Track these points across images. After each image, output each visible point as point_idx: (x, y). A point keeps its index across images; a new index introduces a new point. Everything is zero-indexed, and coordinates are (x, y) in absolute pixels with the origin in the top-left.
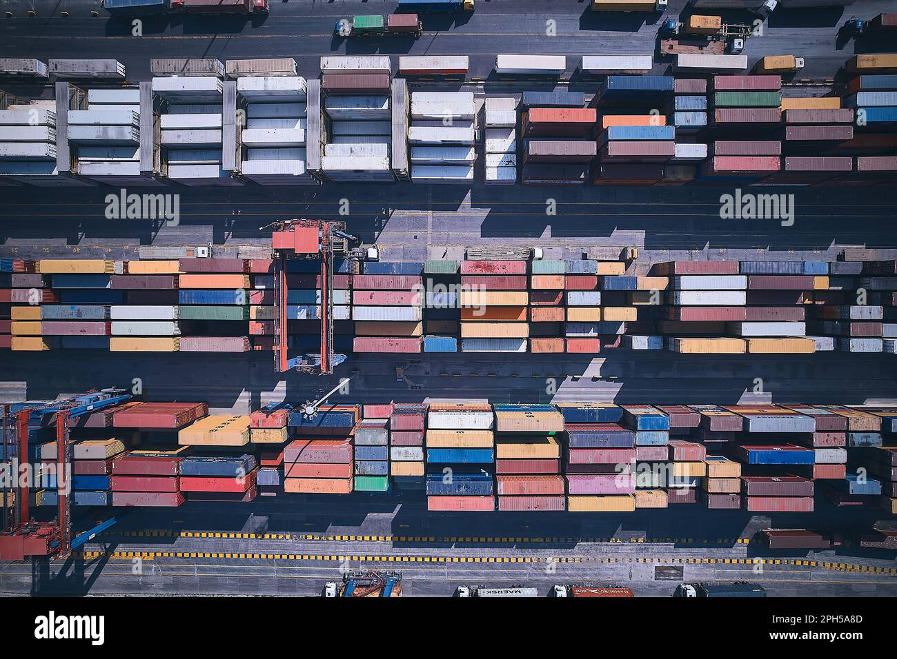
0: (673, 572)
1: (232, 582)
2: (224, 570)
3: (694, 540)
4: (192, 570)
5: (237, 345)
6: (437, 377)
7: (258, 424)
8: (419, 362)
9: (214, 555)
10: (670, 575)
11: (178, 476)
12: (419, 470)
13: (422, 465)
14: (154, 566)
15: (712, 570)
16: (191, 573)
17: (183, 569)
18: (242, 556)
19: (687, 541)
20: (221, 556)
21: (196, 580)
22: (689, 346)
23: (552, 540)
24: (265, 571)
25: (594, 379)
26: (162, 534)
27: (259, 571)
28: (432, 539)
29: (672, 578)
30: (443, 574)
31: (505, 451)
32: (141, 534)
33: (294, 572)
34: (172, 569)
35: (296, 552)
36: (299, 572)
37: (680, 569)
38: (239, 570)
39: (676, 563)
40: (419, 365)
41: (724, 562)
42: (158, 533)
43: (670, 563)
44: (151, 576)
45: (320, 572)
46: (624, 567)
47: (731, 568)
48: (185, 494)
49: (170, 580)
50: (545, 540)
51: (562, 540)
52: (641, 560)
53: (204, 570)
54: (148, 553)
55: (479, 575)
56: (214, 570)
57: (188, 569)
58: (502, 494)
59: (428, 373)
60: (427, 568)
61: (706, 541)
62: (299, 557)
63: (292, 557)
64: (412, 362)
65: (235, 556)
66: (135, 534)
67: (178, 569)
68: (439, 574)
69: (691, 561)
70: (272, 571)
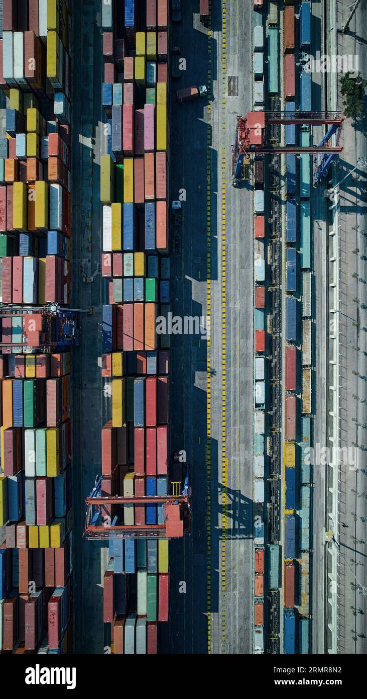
0: (232, 83)
1: (244, 400)
2: (235, 407)
3: (209, 69)
4: (235, 430)
5: (51, 385)
6: (92, 254)
7: (109, 371)
8: (82, 267)
9: (224, 414)
10: (234, 85)
11: (145, 427)
12: (140, 256)
13: (136, 254)
14: (232, 458)
15: (231, 56)
16: (237, 430)
17: (234, 436)
18: (224, 393)
19: (210, 74)
20: (224, 408)
21: (242, 427)
22: (51, 71)
23: (209, 169)
24: (235, 377)
25: (93, 142)
26: (209, 452)
27: (235, 381)
28: (209, 255)
29: (236, 84)
30: (235, 246)
32: (209, 467)
33: (235, 355)
34: (235, 444)
35: (220, 354)
36: (235, 352)
37: (230, 79)
38: (235, 395)
39: (226, 81)
40: (83, 266)
41: (224, 48)
42: (208, 455)
43: (226, 85)
44: (239, 460)
45: (235, 336)
46: (228, 118)
47: (229, 43)
48: (159, 424)
49: (243, 446)
50: (209, 175)
51: (209, 162)
52: (224, 106)
53: (235, 421)
54: (223, 462)
55: (236, 221)
56: (234, 414)
57: (235, 433)
59: (89, 261)
60: (230, 258)
61: (210, 61)
62: (224, 352)
63: (224, 357)
64: (82, 272)
65: (224, 398)
66: (209, 472)
67: (234, 439)
68: (235, 250)
69: (224, 71)
70: (235, 371)
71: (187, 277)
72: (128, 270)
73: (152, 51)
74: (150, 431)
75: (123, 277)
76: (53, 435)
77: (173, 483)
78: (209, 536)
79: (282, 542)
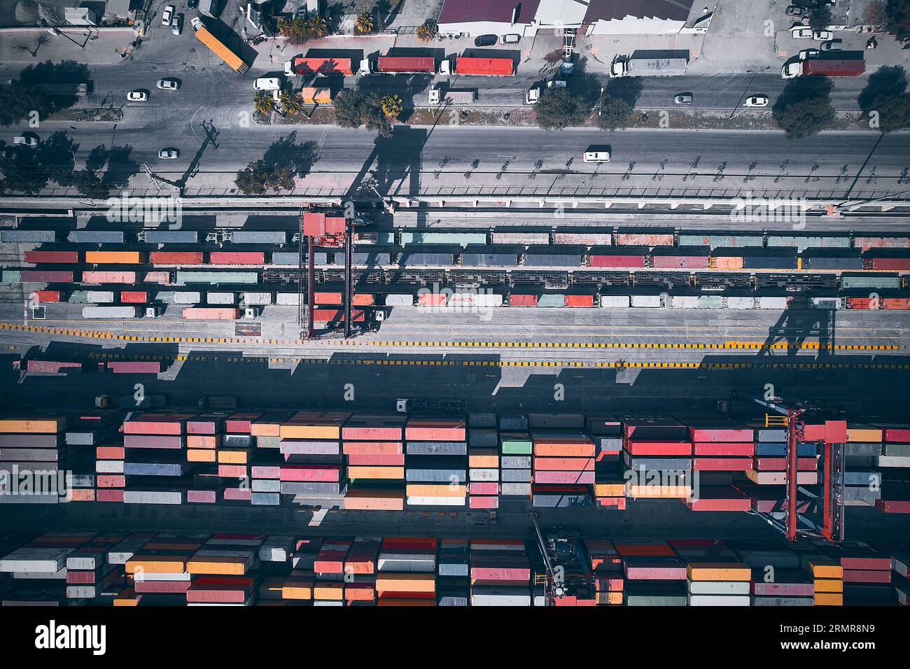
0: (244, 331)
1: (653, 320)
2: (661, 332)
3: (226, 360)
4: (691, 332)
5: (634, 573)
6: (460, 511)
8: (476, 524)
9: (669, 346)
10: (247, 328)
11: (693, 456)
12: (474, 460)
13: (471, 465)
14: (726, 335)
15: (210, 332)
16: (691, 329)
17: (699, 333)
18: (643, 346)
19: (232, 359)
20: (662, 346)
21: (687, 322)
23: (355, 362)
24: (622, 332)
25: (318, 508)
26: (717, 365)
27: (628, 331)
28: (465, 363)
29: (245, 325)
30: (455, 330)
31: (397, 473)
32: (737, 366)
33: (595, 331)
34: (709, 332)
35: (593, 350)
36: (590, 331)
37: (238, 333)
38: (647, 332)
39: (241, 338)
40: (475, 522)
41: (199, 339)
42: (720, 367)
43: (247, 338)
44: (729, 326)
45: (570, 331)
46: (289, 336)
47: (193, 333)
48: (688, 438)
49: (711, 322)
50: (362, 362)
51: (345, 362)
52: (274, 341)
53: (680, 332)
54: (731, 347)
55: (422, 328)
56: (670, 332)
57: (694, 332)
58: (398, 444)
59: (468, 515)
60: (470, 336)
61: (216, 358)
62: (590, 345)
63: (596, 345)
64: (483, 524)
65: (649, 346)
66: (743, 365)
67: (703, 333)
68: (459, 330)
69: (228, 341)
70: (615, 332)
71: (494, 393)
72: (491, 476)
73: (211, 442)
74: (698, 451)
75: (500, 482)
76: (697, 573)
77: (767, 424)
78: (824, 365)
79: (838, 272)
